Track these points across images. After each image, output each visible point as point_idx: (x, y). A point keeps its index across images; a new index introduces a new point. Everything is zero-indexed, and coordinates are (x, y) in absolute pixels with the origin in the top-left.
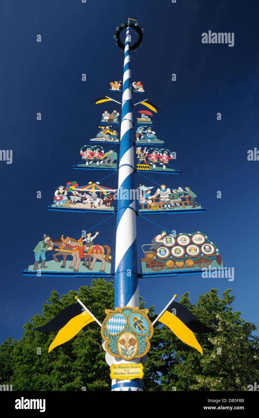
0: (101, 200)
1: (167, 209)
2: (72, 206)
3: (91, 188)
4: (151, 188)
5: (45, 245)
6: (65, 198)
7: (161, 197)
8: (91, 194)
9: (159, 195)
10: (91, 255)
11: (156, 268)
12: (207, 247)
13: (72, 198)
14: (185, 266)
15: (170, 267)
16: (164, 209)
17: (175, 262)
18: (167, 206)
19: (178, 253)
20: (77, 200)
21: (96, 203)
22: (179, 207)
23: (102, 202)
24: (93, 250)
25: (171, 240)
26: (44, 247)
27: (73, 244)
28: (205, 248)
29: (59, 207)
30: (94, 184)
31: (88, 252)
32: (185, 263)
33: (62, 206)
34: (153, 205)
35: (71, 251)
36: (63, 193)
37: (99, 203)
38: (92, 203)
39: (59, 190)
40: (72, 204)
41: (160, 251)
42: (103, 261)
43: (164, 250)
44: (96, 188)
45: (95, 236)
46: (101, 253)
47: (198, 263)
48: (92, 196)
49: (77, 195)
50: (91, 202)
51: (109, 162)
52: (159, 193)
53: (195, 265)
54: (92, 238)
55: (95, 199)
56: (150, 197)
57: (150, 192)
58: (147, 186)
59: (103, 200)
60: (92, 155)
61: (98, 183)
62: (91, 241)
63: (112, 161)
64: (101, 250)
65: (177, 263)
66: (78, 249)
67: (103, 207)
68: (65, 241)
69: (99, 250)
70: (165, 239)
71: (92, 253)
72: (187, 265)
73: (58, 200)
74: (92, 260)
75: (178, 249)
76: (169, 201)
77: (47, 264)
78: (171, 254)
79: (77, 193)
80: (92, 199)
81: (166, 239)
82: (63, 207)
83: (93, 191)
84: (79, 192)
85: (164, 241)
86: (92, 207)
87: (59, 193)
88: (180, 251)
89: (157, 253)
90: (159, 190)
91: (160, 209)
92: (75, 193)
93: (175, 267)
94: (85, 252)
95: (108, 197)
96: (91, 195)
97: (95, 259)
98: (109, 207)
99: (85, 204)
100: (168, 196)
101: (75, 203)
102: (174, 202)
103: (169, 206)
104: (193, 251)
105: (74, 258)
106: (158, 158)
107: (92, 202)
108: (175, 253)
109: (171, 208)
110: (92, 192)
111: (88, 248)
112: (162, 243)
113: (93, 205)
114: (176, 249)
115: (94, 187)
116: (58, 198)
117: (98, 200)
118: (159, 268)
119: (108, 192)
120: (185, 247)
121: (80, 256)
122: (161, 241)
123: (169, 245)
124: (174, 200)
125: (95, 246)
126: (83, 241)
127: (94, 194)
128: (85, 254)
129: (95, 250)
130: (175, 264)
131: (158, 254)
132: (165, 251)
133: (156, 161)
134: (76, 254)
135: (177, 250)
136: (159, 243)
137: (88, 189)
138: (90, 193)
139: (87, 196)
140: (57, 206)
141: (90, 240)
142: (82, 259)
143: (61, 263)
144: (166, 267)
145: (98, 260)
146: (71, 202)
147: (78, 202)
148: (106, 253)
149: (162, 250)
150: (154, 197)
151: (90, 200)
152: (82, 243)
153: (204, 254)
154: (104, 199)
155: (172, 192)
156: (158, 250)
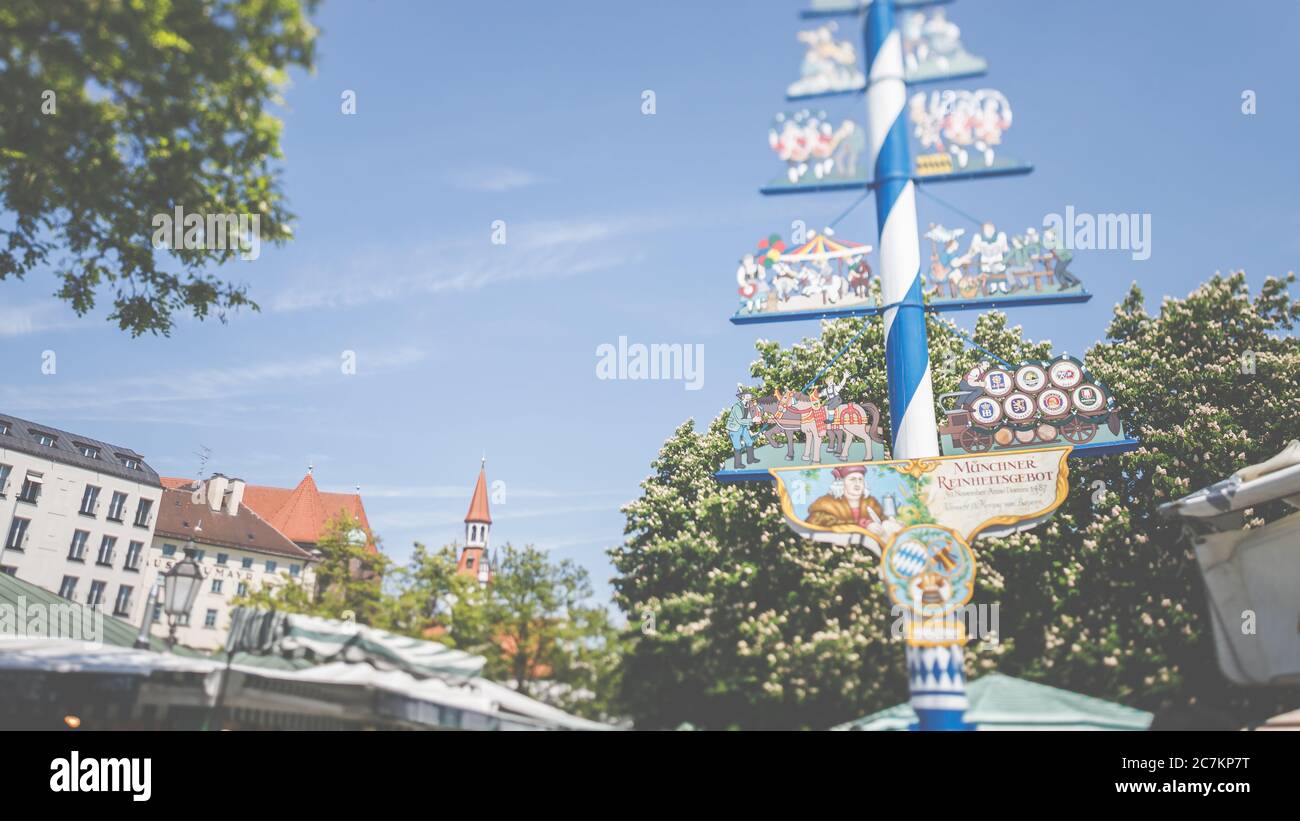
0: (844, 279)
1: (999, 296)
2: (783, 308)
3: (814, 251)
4: (959, 232)
5: (745, 412)
6: (763, 287)
7: (984, 259)
8: (818, 267)
9: (979, 255)
10: (841, 427)
11: (974, 448)
12: (1087, 393)
13: (779, 284)
14: (1037, 440)
15: (1004, 443)
16: (991, 294)
17: (1014, 431)
18: (998, 288)
19: (1020, 411)
20: (788, 290)
21: (832, 291)
22: (1027, 287)
23: (846, 286)
24: (842, 415)
25: (1002, 381)
26: (745, 417)
27: (801, 405)
28: (1081, 396)
29: (755, 314)
30: (821, 239)
31: (833, 421)
32: (1036, 434)
33: (759, 311)
34: (964, 285)
35: (798, 423)
36: (756, 274)
37: (840, 292)
38: (824, 292)
39: (745, 267)
40: (781, 300)
41: (981, 409)
42: (867, 438)
43: (988, 406)
44: (827, 249)
45: (844, 382)
46: (860, 422)
47: (1067, 432)
48: (822, 272)
49: (787, 275)
50: (821, 290)
51: (846, 161)
52: (977, 250)
53: (1060, 437)
54: (838, 389)
55: (829, 281)
56: (956, 262)
57: (955, 246)
58: (949, 227)
59: (847, 279)
60: (802, 142)
61: (829, 231)
62: (837, 394)
63: (853, 159)
64: (859, 414)
65: (1020, 435)
66: (813, 415)
67: (851, 301)
68: (784, 401)
69: (855, 416)
70: (987, 379)
71: (842, 422)
72: (1043, 437)
73: (750, 297)
74: (844, 441)
75: (1020, 399)
76: (1003, 273)
77: (758, 452)
78: (1004, 415)
79: (787, 269)
80: (823, 280)
81: (991, 377)
82: (763, 313)
83: (822, 256)
84: (790, 264)
85: (987, 384)
86: (825, 302)
87: (747, 277)
88: (1025, 405)
89: (974, 414)
90: (977, 238)
91: (980, 297)
92: (782, 269)
93: (1016, 442)
94: (827, 422)
95: (857, 271)
96: (818, 271)
97: (849, 438)
98: (865, 299)
99: (808, 296)
100: (1000, 257)
101: (787, 297)
102: (1014, 274)
103: (1003, 286)
104: (1053, 405)
105: (809, 437)
106: (972, 125)
107: (825, 288)
108: (1014, 410)
109: (1005, 293)
110: (819, 263)
111: (832, 412)
112: (983, 388)
113: (827, 297)
114: (1016, 400)
115: (821, 247)
116: (749, 290)
117: (836, 280)
118: (982, 447)
119: (854, 256)
120: (1035, 397)
121: (818, 431)
122: (981, 384)
123: (998, 392)
124: (1014, 269)
125: (846, 406)
126: (820, 395)
127: (824, 266)
128: (829, 426)
129: (847, 416)
130: (1015, 436)
131: (976, 415)
132: (991, 408)
133: (966, 138)
134: (809, 426)
135: (1018, 404)
136: (975, 390)
137: (810, 252)
138: (815, 263)
139: (810, 275)
140: (750, 312)
141: (833, 393)
142: (825, 440)
143: (785, 449)
144: (995, 445)
145: (856, 439)
146: (777, 297)
147: (795, 292)
148: (870, 421)
149: (985, 406)
150: (966, 259)
151: (819, 285)
152: (818, 401)
153: (1079, 411)
154: (850, 279)
155: (1010, 243)
156: (976, 406)
